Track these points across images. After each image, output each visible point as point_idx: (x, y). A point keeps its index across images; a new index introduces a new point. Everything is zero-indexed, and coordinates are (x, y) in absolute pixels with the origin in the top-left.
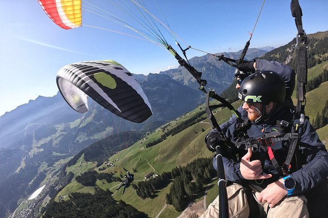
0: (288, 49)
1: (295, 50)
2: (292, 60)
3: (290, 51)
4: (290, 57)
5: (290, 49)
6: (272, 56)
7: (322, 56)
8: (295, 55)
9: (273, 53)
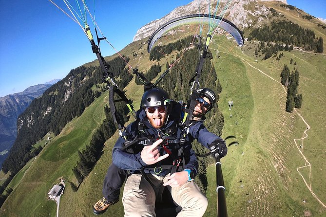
0: (66, 84)
1: (73, 83)
2: (71, 95)
3: (68, 85)
4: (69, 92)
5: (68, 83)
6: (50, 94)
7: (100, 85)
8: (73, 88)
9: (51, 91)
